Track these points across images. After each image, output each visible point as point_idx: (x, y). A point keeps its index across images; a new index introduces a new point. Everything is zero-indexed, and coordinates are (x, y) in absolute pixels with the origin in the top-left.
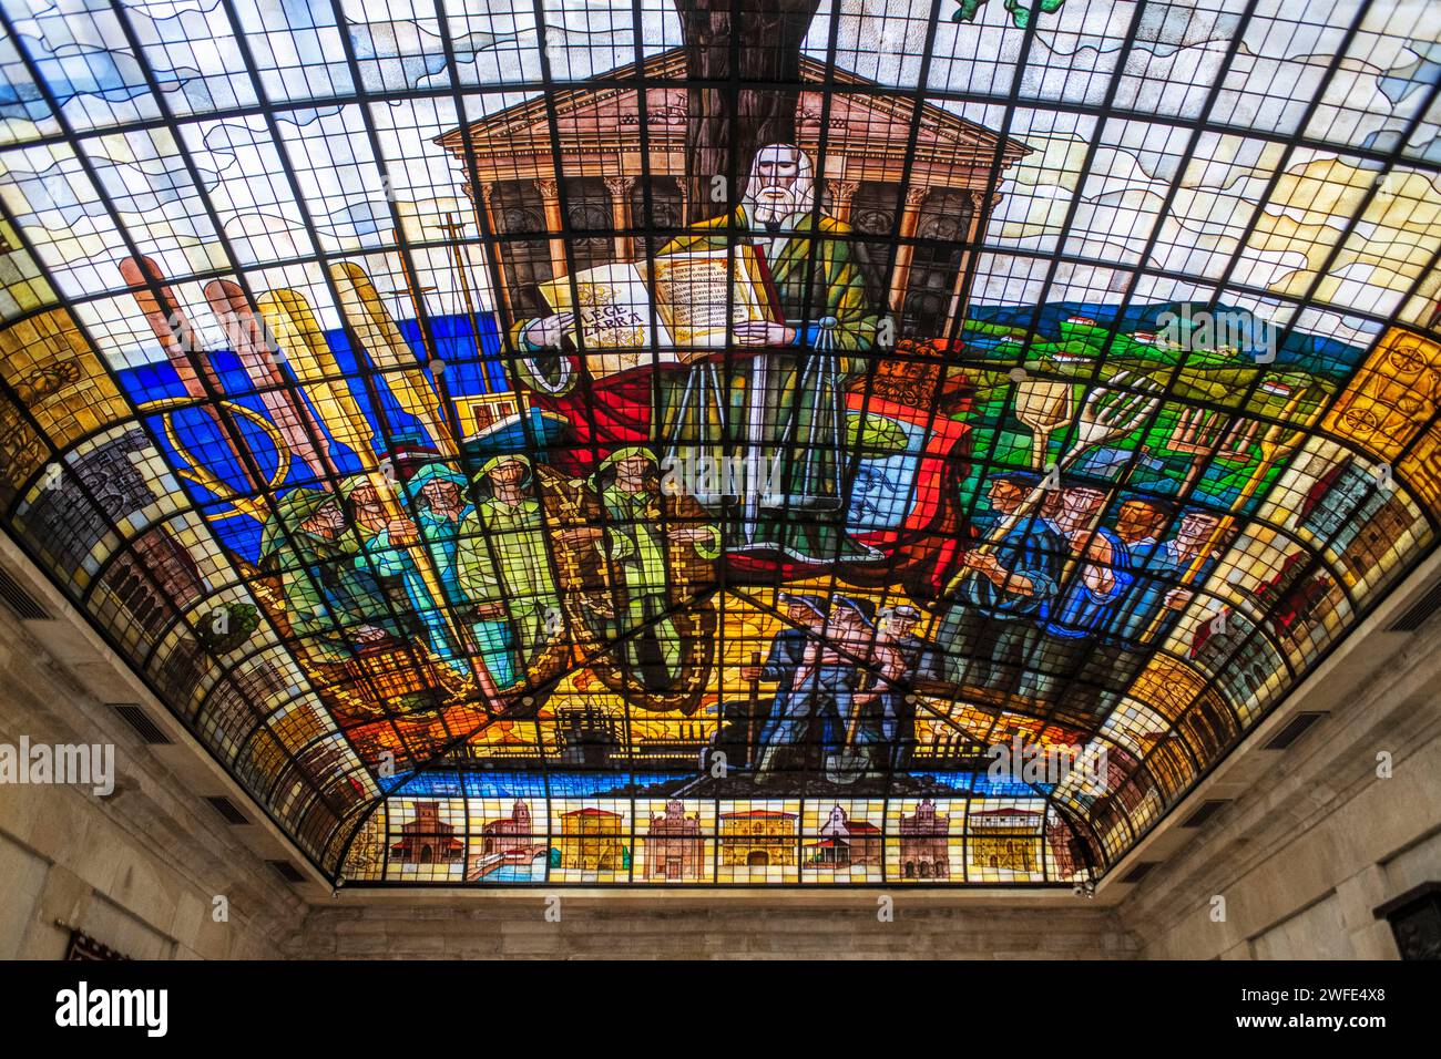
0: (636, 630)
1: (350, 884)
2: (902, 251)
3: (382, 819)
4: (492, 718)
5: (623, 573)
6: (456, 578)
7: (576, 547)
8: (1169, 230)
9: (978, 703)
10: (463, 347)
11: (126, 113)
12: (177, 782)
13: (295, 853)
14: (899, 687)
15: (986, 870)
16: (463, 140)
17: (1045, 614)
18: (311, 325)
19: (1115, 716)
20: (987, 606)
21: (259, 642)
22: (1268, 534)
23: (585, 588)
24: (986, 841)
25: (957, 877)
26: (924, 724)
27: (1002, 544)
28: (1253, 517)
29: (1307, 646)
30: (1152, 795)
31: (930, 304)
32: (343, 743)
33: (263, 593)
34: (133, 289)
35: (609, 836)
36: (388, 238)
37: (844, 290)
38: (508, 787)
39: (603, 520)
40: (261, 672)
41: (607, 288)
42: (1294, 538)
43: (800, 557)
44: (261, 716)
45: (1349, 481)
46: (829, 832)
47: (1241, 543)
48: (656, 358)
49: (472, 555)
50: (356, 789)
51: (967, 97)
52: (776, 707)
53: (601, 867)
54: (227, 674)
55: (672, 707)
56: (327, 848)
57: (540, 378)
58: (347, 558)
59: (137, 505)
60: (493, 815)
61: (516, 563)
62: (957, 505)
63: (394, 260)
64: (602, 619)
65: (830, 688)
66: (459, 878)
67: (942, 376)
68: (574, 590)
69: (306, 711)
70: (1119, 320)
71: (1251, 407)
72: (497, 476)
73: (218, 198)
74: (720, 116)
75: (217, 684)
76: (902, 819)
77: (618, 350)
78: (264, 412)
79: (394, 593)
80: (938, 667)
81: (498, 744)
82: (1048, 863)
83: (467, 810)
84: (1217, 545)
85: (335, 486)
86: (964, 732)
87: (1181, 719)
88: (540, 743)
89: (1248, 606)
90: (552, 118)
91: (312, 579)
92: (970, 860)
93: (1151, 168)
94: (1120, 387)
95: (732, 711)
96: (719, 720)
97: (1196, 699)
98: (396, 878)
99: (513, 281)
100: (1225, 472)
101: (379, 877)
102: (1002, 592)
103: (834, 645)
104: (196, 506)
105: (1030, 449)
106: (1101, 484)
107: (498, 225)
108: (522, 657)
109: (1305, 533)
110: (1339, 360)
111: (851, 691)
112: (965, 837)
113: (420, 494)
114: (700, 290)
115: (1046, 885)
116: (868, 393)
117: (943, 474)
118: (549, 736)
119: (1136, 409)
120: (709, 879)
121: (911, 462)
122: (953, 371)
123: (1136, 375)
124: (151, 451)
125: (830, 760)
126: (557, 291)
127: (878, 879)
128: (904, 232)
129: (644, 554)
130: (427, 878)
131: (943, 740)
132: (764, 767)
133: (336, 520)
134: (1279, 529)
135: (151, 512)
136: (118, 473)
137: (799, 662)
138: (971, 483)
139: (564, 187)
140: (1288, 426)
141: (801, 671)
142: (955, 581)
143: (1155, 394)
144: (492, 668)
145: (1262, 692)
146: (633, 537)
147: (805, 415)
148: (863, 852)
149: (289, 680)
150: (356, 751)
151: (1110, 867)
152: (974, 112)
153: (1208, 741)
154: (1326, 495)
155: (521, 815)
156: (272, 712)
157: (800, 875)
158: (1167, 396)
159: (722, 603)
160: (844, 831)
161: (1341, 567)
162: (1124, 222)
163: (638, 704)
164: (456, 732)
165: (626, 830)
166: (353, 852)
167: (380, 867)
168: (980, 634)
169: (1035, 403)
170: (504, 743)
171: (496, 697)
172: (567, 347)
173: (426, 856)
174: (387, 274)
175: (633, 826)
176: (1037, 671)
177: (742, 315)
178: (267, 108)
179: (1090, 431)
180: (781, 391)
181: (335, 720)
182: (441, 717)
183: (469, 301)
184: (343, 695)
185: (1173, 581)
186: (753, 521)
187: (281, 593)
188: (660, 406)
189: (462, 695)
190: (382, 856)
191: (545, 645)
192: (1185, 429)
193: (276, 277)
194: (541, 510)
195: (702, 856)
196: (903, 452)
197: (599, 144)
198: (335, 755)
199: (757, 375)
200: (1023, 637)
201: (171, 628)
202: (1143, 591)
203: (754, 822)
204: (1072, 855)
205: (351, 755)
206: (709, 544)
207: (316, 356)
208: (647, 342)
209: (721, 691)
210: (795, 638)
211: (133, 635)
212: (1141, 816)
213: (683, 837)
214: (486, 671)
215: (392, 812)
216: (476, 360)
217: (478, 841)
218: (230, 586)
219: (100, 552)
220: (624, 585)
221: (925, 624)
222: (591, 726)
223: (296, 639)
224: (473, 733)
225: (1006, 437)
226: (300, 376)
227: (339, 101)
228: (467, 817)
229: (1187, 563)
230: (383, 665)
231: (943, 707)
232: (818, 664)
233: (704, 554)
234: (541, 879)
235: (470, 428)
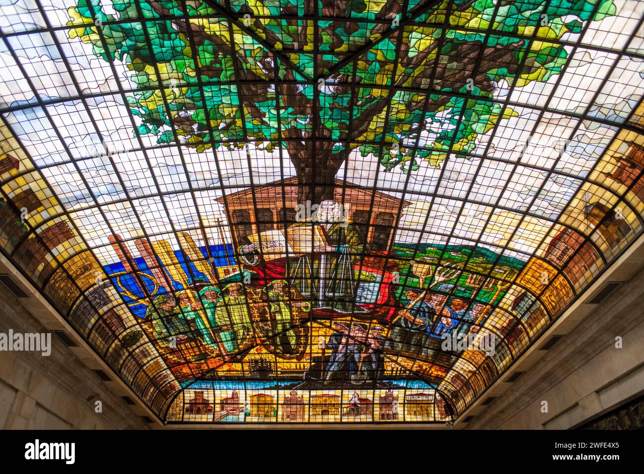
0: (279, 333)
1: (170, 423)
2: (371, 228)
3: (182, 398)
4: (225, 362)
5: (275, 316)
6: (215, 319)
7: (258, 309)
8: (458, 226)
9: (407, 357)
10: (221, 253)
11: (116, 198)
12: (112, 392)
13: (151, 413)
14: (377, 351)
15: (412, 416)
16: (224, 200)
17: (429, 331)
18: (170, 249)
19: (457, 364)
20: (408, 328)
21: (142, 342)
22: (502, 312)
23: (261, 321)
24: (412, 405)
25: (401, 420)
26: (387, 364)
27: (412, 309)
28: (497, 306)
29: (517, 349)
30: (471, 392)
31: (381, 242)
32: (169, 372)
33: (145, 326)
34: (112, 244)
35: (268, 404)
36: (197, 225)
37: (352, 238)
38: (231, 386)
39: (268, 300)
40: (142, 352)
41: (271, 237)
42: (511, 314)
43: (339, 311)
44: (141, 366)
45: (526, 299)
46: (352, 402)
47: (494, 313)
48: (287, 255)
49: (221, 312)
50: (173, 387)
51: (390, 190)
52: (332, 358)
53: (265, 416)
54: (130, 354)
55: (293, 358)
56: (161, 410)
57: (247, 261)
58: (176, 315)
59: (105, 304)
60: (224, 396)
61: (236, 314)
62: (395, 298)
63: (199, 231)
64: (267, 330)
65: (352, 352)
66: (211, 420)
67: (387, 262)
68: (257, 321)
69: (157, 363)
70: (445, 249)
71: (492, 274)
72: (231, 289)
73: (142, 218)
74: (309, 193)
75: (127, 358)
76: (380, 397)
77: (274, 253)
78: (151, 274)
79: (192, 324)
80: (392, 346)
81: (227, 371)
82: (436, 413)
83: (214, 394)
84: (487, 313)
85: (174, 294)
86: (403, 366)
87: (480, 367)
88: (243, 371)
89: (498, 333)
90: (254, 194)
91: (163, 321)
92: (406, 412)
93: (451, 210)
94: (448, 267)
95: (316, 360)
96: (311, 363)
97: (484, 361)
98: (187, 420)
99: (239, 236)
100: (485, 293)
101: (181, 420)
102: (413, 323)
103: (353, 338)
104: (125, 303)
105: (419, 282)
106: (445, 294)
107: (234, 221)
108: (237, 342)
109: (514, 313)
110: (518, 264)
111: (360, 353)
112: (404, 404)
113: (203, 295)
114: (302, 238)
115: (435, 422)
116: (361, 265)
117: (389, 288)
118: (246, 368)
119: (454, 273)
120: (306, 420)
121: (377, 285)
122: (390, 260)
123: (453, 264)
124: (112, 287)
125: (353, 376)
126: (254, 237)
127: (371, 420)
128: (371, 223)
129: (283, 310)
130: (199, 420)
131: (395, 369)
132: (327, 379)
133: (173, 303)
134: (506, 311)
135: (110, 306)
136: (100, 295)
137: (340, 343)
138: (399, 291)
139: (257, 211)
140: (505, 281)
141: (341, 346)
142: (395, 320)
143: (459, 269)
144: (226, 346)
145: (504, 362)
146: (279, 305)
147: (339, 271)
148: (365, 410)
149: (152, 353)
150: (174, 375)
151: (459, 416)
152: (392, 194)
153: (489, 376)
154: (520, 302)
155: (235, 396)
156: (145, 365)
157: (341, 419)
158: (464, 270)
159: (311, 324)
160: (358, 402)
161: (526, 325)
162: (444, 223)
163: (279, 357)
164: (211, 367)
165: (275, 402)
166: (171, 410)
167: (181, 416)
168: (406, 336)
169: (419, 270)
170: (229, 371)
171: (227, 355)
172: (257, 253)
173: (199, 412)
174: (196, 235)
175: (278, 400)
176: (428, 348)
177: (317, 244)
178: (161, 194)
179: (439, 278)
180: (331, 264)
181: (167, 365)
182: (206, 362)
183: (223, 241)
184: (171, 357)
185: (472, 323)
186: (322, 300)
187: (152, 326)
188: (289, 268)
189: (214, 355)
190: (182, 412)
191: (246, 338)
192: (471, 280)
193: (159, 238)
194: (246, 298)
195: (304, 411)
196: (374, 282)
197: (268, 200)
198: (166, 376)
199: (322, 260)
200: (422, 337)
201: (113, 341)
202: (463, 325)
203: (324, 398)
204: (445, 410)
205: (172, 376)
206: (306, 307)
207: (170, 258)
208: (284, 250)
209: (311, 353)
210: (338, 335)
211: (102, 346)
212: (468, 399)
213: (296, 404)
214: (223, 347)
215: (186, 395)
216: (225, 257)
217: (219, 406)
218: (134, 325)
219: (93, 321)
220: (275, 319)
221: (386, 332)
222: (262, 365)
223: (155, 340)
224: (218, 367)
225: (410, 279)
226: (165, 263)
227: (184, 191)
228: (214, 397)
229: (476, 318)
230: (186, 346)
231: (395, 358)
232: (347, 344)
233: (304, 310)
234: (242, 420)
235: (222, 276)
